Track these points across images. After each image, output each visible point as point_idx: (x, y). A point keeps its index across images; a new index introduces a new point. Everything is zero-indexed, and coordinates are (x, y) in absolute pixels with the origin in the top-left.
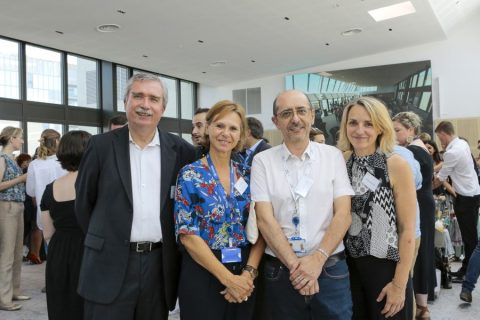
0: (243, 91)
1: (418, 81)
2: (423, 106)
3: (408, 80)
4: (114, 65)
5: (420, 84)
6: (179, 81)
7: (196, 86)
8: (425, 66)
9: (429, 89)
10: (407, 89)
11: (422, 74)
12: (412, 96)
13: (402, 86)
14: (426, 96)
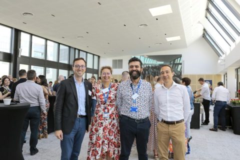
0: (116, 60)
1: (177, 61)
2: (179, 70)
3: (174, 61)
4: (75, 49)
5: (178, 62)
6: (94, 55)
7: (99, 57)
8: (180, 56)
9: (181, 64)
10: (174, 64)
11: (179, 59)
12: (175, 66)
13: (172, 63)
14: (180, 66)
